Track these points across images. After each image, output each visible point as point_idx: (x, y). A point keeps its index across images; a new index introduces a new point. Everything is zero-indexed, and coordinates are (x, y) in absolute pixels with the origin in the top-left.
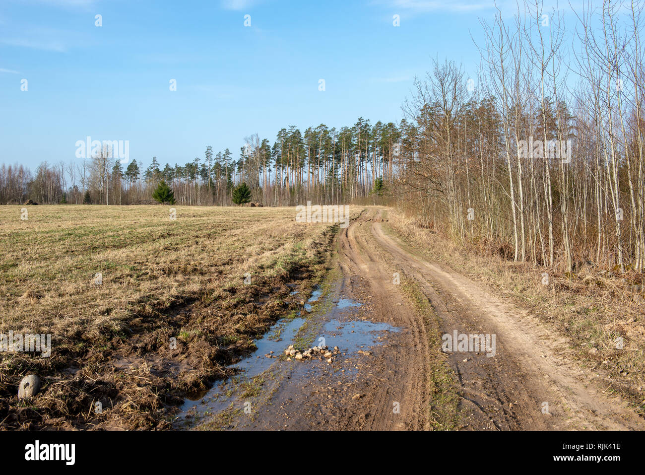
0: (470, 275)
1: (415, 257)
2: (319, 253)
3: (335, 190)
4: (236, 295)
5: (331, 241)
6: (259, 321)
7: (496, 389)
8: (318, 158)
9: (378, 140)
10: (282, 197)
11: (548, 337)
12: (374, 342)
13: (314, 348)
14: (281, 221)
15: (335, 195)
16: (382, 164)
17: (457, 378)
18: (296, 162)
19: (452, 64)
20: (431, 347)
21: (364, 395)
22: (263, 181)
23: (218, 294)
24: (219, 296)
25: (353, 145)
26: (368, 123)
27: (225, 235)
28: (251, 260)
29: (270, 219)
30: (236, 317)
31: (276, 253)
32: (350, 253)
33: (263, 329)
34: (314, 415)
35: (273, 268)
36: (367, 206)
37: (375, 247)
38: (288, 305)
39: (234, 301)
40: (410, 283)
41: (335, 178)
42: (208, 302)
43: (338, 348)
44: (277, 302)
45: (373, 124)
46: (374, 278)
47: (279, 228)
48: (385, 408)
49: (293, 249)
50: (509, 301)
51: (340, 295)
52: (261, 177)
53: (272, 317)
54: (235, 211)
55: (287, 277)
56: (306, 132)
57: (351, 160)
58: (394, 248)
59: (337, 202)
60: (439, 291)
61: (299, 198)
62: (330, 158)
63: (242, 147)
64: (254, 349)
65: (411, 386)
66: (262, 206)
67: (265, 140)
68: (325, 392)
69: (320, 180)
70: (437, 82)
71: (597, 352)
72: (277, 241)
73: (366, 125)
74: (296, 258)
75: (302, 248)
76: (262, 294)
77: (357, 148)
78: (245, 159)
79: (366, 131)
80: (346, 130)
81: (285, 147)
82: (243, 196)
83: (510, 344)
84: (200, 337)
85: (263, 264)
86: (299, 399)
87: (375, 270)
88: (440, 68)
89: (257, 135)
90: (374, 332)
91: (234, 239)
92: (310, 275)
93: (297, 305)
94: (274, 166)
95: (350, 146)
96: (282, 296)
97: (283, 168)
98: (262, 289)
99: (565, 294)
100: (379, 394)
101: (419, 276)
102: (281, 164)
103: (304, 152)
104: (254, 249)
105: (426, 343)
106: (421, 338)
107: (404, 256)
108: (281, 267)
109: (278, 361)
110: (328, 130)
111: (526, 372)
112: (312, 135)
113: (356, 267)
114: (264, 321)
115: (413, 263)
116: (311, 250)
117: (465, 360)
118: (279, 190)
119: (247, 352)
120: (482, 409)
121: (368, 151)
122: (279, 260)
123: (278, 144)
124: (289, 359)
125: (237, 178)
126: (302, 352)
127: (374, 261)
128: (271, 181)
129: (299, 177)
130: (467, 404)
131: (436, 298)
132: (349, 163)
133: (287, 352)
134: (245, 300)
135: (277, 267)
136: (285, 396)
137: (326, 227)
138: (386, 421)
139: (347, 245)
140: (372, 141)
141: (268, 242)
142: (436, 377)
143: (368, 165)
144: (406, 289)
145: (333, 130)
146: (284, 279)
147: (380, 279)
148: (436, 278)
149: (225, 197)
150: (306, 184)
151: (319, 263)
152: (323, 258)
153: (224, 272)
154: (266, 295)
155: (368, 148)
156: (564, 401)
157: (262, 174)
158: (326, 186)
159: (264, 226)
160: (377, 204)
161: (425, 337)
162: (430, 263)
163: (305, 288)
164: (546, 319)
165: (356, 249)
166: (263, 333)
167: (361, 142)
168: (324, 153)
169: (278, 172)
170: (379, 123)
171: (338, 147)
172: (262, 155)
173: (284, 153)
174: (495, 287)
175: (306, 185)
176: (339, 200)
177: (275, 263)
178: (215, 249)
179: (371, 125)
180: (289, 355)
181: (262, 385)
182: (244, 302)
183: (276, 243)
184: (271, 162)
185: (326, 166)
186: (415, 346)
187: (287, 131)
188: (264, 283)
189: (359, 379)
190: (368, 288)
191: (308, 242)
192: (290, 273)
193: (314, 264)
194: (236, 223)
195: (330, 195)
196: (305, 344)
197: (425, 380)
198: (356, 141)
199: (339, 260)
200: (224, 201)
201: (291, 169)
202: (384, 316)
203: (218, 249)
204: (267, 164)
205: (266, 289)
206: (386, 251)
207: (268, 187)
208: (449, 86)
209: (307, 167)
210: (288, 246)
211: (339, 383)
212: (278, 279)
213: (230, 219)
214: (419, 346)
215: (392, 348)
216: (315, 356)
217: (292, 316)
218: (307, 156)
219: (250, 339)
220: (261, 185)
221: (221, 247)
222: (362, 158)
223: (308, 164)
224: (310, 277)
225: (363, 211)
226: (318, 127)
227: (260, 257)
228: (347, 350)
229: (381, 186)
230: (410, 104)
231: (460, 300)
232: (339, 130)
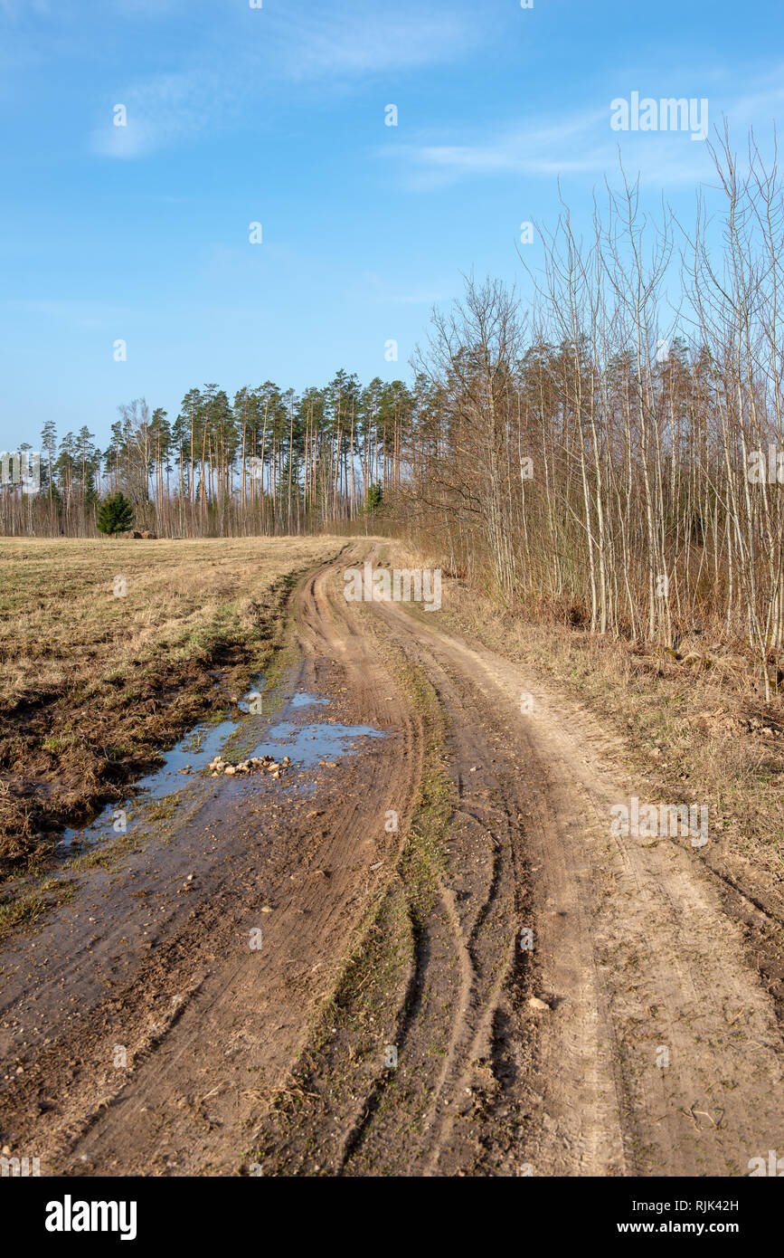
0: (510, 654)
1: (427, 628)
2: (262, 621)
3: (294, 507)
4: (125, 689)
5: (284, 601)
6: (166, 725)
7: (506, 800)
8: (260, 446)
9: (374, 413)
10: (194, 521)
11: (599, 738)
12: (345, 750)
13: (253, 760)
14: (192, 566)
15: (294, 517)
16: (382, 457)
17: (456, 789)
18: (220, 454)
19: (498, 286)
20: (427, 753)
21: (323, 813)
22: (155, 489)
23: (94, 688)
24: (96, 691)
25: (327, 423)
26: (354, 380)
27: (92, 592)
28: (144, 634)
29: (171, 563)
30: (128, 721)
31: (189, 622)
32: (317, 622)
33: (173, 737)
34: (252, 836)
35: (183, 646)
36: (353, 538)
37: (361, 611)
38: (211, 703)
39: (123, 698)
40: (412, 668)
41: (293, 483)
42: (77, 700)
43: (289, 759)
44: (193, 698)
45: (364, 383)
46: (354, 661)
47: (191, 579)
48: (351, 826)
49: (217, 615)
50: (559, 691)
51: (296, 687)
52: (153, 481)
53: (186, 719)
54: (104, 547)
55: (209, 661)
56: (237, 396)
57: (324, 450)
58: (393, 613)
59: (299, 530)
60: (456, 679)
61: (226, 523)
62: (284, 445)
63: (114, 423)
64: (162, 763)
65: (390, 801)
66: (155, 538)
67: (159, 410)
68: (268, 811)
69: (265, 488)
70: (472, 317)
71: (661, 754)
72: (188, 601)
73: (352, 385)
74: (223, 631)
75: (233, 613)
76: (167, 687)
77: (335, 429)
78: (120, 448)
79: (351, 397)
80: (313, 393)
81: (197, 424)
82: (117, 517)
83: (544, 748)
84: (76, 746)
85: (165, 640)
86: (230, 820)
87: (357, 649)
88: (478, 292)
89: (144, 401)
90: (345, 739)
91: (109, 600)
92: (246, 658)
93: (226, 703)
94: (178, 461)
95: (321, 423)
96: (200, 690)
97: (195, 465)
98: (166, 679)
99: (644, 679)
100: (345, 811)
101: (428, 657)
102: (191, 458)
103: (235, 434)
104: (148, 615)
105: (422, 750)
106: (415, 743)
107: (409, 626)
108: (197, 645)
109: (198, 777)
110: (280, 393)
111: (554, 780)
112: (249, 403)
113: (325, 644)
114: (174, 725)
115: (421, 636)
116: (248, 618)
117: (473, 770)
118: (188, 506)
119: (152, 767)
120: (480, 821)
121: (355, 433)
122: (194, 633)
123: (184, 418)
124: (215, 774)
125: (104, 483)
126: (235, 765)
127: (356, 635)
128: (171, 490)
129: (225, 483)
130: (462, 816)
131: (449, 689)
132: (320, 455)
133: (212, 765)
134: (140, 695)
135: (190, 645)
136: (212, 816)
137: (275, 577)
138: (350, 839)
139: (312, 609)
140: (363, 415)
141: (172, 603)
142: (427, 788)
143: (355, 461)
144: (403, 677)
145: (290, 392)
146: (203, 664)
147: (364, 663)
148: (456, 660)
149: (82, 520)
150: (239, 495)
151: (263, 638)
152: (269, 631)
153: (98, 655)
154: (174, 688)
155: (356, 428)
156: (591, 809)
157: (154, 475)
158: (277, 499)
159: (163, 576)
160: (371, 533)
161: (421, 741)
162: (451, 636)
163: (238, 678)
164: (604, 714)
165: (327, 615)
166: (173, 742)
167: (342, 417)
168: (272, 437)
169: (185, 473)
170: (377, 381)
171: (298, 425)
172: (153, 440)
173: (197, 436)
174: (544, 671)
175: (239, 497)
176: (302, 526)
177: (187, 639)
178: (78, 616)
179: (360, 386)
180: (215, 769)
181: (177, 805)
182: (139, 698)
183: (189, 606)
184: (171, 454)
185: (276, 461)
186: (406, 754)
187: (201, 394)
188: (171, 670)
189: (318, 795)
190: (343, 676)
191: (243, 603)
192: (213, 654)
193: (254, 640)
194: (110, 570)
195: (285, 515)
196: (238, 755)
197: (412, 792)
198: (333, 415)
199: (296, 633)
200: (79, 528)
201: (209, 465)
202: (364, 715)
203: (83, 616)
204: (163, 457)
205: (173, 680)
206: (379, 617)
207: (166, 501)
208: (493, 326)
209: (240, 464)
210: (209, 609)
211: (289, 800)
212: (194, 663)
213: (98, 562)
214: (411, 754)
215: (371, 757)
216: (255, 770)
217: (218, 718)
218: (239, 443)
219: (155, 750)
220: (151, 497)
221: (88, 614)
222: (345, 448)
223: (241, 456)
224: (246, 661)
225: (345, 547)
226: (261, 387)
227: (159, 628)
228: (302, 762)
229: (379, 499)
230: (424, 355)
231: (485, 691)
232: (300, 394)
